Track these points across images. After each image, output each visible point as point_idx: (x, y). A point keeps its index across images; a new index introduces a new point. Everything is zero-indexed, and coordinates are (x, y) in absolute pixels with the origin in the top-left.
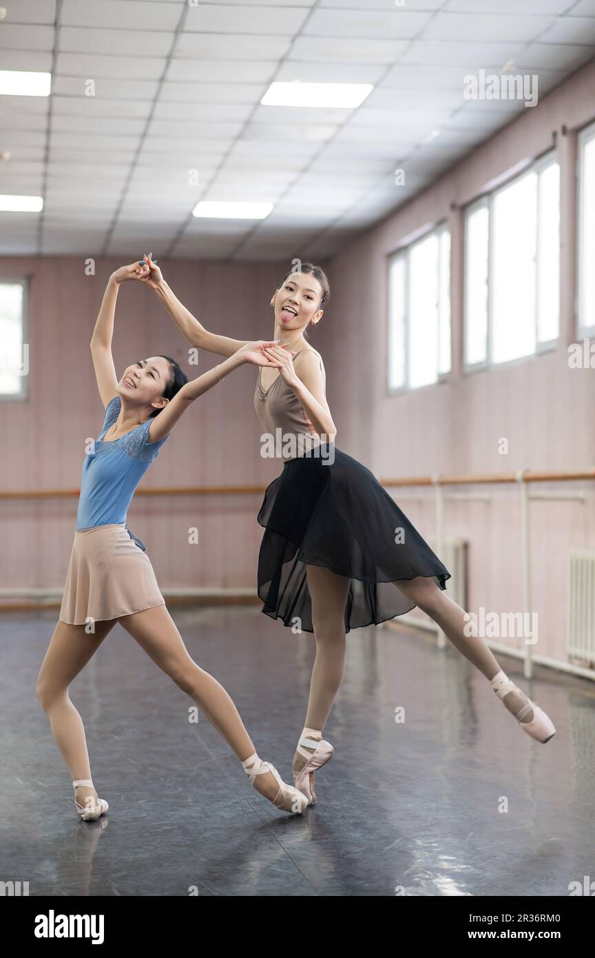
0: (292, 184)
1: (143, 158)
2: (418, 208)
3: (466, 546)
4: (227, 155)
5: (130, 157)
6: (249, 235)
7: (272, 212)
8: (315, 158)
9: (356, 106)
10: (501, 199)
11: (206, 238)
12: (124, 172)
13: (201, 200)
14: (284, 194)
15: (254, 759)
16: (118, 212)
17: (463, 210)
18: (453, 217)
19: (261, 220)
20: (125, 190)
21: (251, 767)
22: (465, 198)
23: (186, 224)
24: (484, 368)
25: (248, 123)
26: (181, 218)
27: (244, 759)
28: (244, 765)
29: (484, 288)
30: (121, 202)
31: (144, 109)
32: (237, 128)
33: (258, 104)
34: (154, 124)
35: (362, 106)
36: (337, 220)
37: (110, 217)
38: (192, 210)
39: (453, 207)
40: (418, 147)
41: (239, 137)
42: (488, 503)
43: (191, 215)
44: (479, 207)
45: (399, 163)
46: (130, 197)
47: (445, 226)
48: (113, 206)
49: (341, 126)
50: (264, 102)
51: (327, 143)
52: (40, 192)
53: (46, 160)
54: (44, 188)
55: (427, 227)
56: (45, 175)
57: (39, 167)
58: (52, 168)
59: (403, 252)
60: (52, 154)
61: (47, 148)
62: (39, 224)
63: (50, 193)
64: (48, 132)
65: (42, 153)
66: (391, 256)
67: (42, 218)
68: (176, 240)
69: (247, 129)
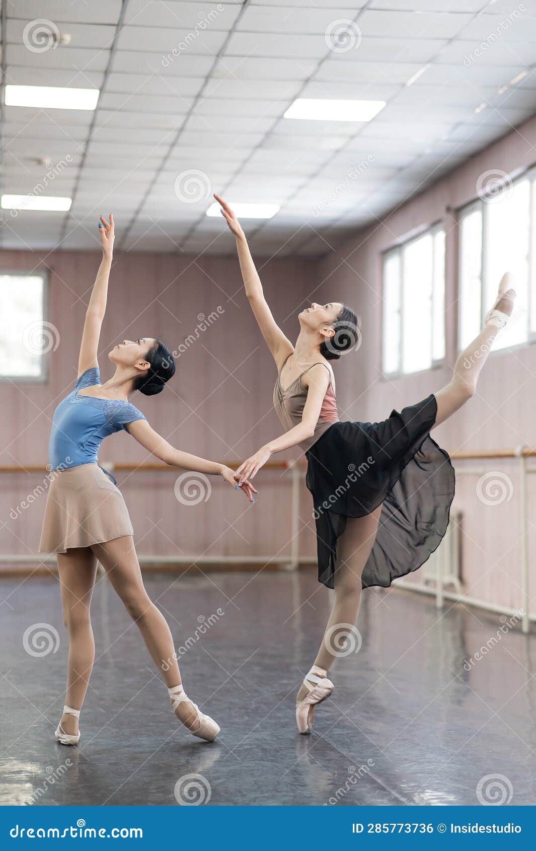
0: (300, 188)
1: (169, 164)
2: (414, 210)
4: (245, 162)
5: (157, 163)
6: (254, 232)
7: (279, 212)
8: (325, 165)
9: (368, 121)
10: (494, 204)
12: (151, 175)
14: (292, 197)
15: (180, 688)
16: (137, 212)
17: (458, 212)
18: (450, 217)
19: (267, 219)
20: (148, 193)
21: (178, 693)
22: (460, 202)
23: (198, 222)
25: (268, 134)
26: (196, 217)
27: (171, 686)
28: (170, 691)
30: (143, 203)
31: (178, 121)
32: (258, 138)
33: (281, 117)
34: (185, 134)
35: (374, 119)
36: (336, 220)
37: (130, 216)
38: (206, 210)
39: (448, 209)
40: (420, 156)
41: (260, 146)
43: (204, 215)
44: (473, 210)
45: (401, 169)
46: (152, 198)
47: (440, 226)
48: (135, 206)
49: (352, 137)
50: (287, 115)
51: (338, 151)
52: (70, 194)
53: (81, 165)
54: (75, 190)
55: (422, 227)
56: (78, 178)
57: (74, 172)
58: (85, 172)
59: (398, 249)
60: (88, 161)
61: (84, 155)
62: (64, 222)
63: (79, 195)
64: (88, 142)
65: (78, 159)
66: (386, 253)
67: (67, 217)
68: (187, 238)
69: (268, 139)
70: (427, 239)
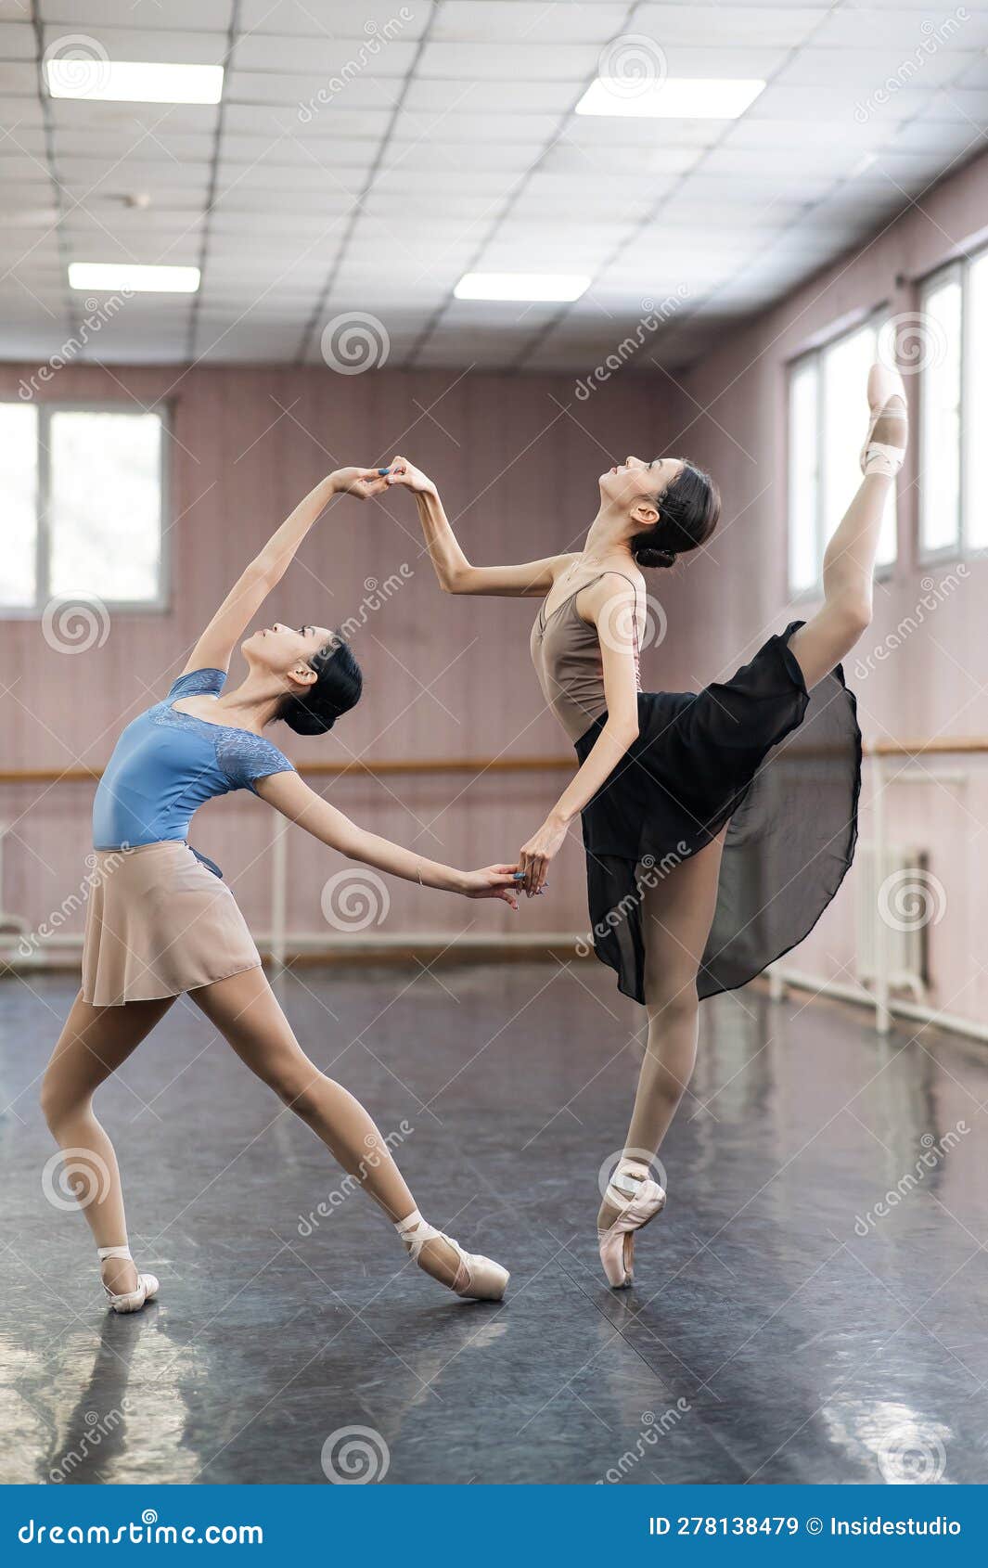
0: (625, 243)
1: (372, 202)
2: (840, 282)
3: (923, 857)
4: (515, 196)
6: (549, 328)
7: (589, 290)
8: (663, 201)
9: (738, 116)
11: (474, 334)
12: (340, 224)
13: (468, 271)
14: (611, 261)
15: (417, 1218)
16: (325, 293)
17: (917, 286)
18: (900, 297)
19: (571, 303)
20: (341, 256)
21: (412, 1229)
22: (920, 267)
23: (442, 310)
24: (955, 556)
25: (552, 144)
26: (434, 302)
29: (953, 419)
30: (332, 276)
31: (378, 124)
32: (533, 153)
33: (570, 112)
34: (393, 147)
35: (746, 115)
36: (699, 303)
37: (313, 300)
38: (453, 288)
39: (899, 281)
40: (841, 181)
41: (538, 167)
43: (451, 296)
44: (945, 282)
46: (348, 266)
47: (885, 313)
49: (709, 148)
50: (580, 109)
51: (685, 175)
52: (196, 260)
53: (209, 207)
54: (204, 253)
55: (856, 315)
56: (206, 231)
57: (198, 219)
58: (218, 220)
59: (814, 357)
60: (220, 198)
61: (212, 188)
62: (193, 313)
63: (212, 262)
64: (215, 162)
65: (202, 196)
66: (794, 364)
67: (196, 303)
68: (424, 338)
69: (551, 154)
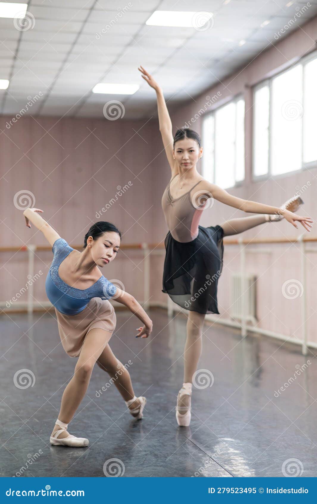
1: (71, 57)
3: (255, 279)
4: (120, 55)
5: (64, 56)
7: (138, 90)
8: (169, 58)
10: (276, 81)
12: (58, 65)
13: (98, 83)
17: (252, 88)
18: (247, 92)
19: (131, 95)
22: (254, 81)
23: (88, 97)
24: (266, 178)
25: (136, 36)
29: (266, 133)
31: (77, 27)
32: (129, 39)
33: (144, 24)
34: (82, 36)
38: (92, 88)
39: (247, 86)
40: (231, 51)
42: (270, 254)
43: (91, 92)
44: (263, 86)
45: (217, 61)
46: (59, 80)
47: (241, 97)
48: (49, 86)
49: (189, 38)
50: (148, 23)
51: (179, 48)
52: (8, 77)
53: (15, 58)
54: (11, 75)
55: (228, 98)
56: (13, 67)
57: (10, 62)
58: (18, 63)
59: (212, 113)
60: (20, 55)
61: (17, 51)
62: (4, 97)
63: (14, 78)
64: (19, 41)
65: (13, 54)
66: (204, 116)
67: (6, 93)
68: (80, 107)
69: (135, 40)
70: (232, 105)
